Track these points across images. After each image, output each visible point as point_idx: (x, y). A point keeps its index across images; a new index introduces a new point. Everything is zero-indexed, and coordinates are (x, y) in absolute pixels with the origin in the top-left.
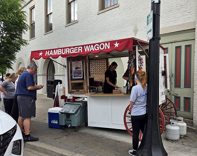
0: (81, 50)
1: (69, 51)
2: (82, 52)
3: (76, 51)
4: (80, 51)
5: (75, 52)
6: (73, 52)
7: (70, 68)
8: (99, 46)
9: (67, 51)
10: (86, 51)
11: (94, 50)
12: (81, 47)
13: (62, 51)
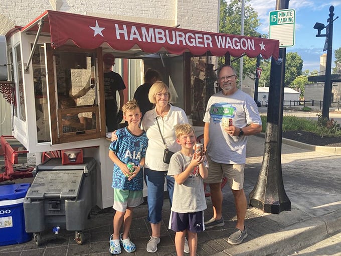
0: (210, 42)
1: (185, 39)
2: (211, 46)
3: (200, 43)
4: (208, 44)
5: (198, 45)
6: (194, 44)
7: (55, 74)
8: (240, 42)
9: (178, 39)
10: (219, 47)
11: (232, 48)
12: (209, 36)
13: (165, 36)
